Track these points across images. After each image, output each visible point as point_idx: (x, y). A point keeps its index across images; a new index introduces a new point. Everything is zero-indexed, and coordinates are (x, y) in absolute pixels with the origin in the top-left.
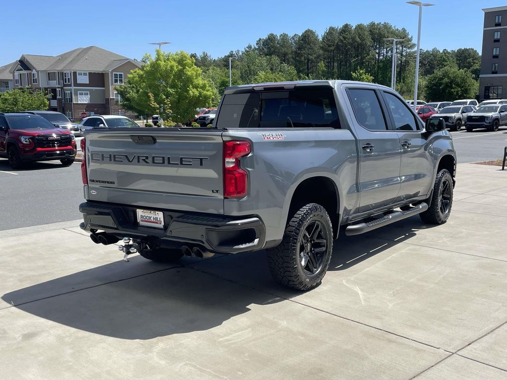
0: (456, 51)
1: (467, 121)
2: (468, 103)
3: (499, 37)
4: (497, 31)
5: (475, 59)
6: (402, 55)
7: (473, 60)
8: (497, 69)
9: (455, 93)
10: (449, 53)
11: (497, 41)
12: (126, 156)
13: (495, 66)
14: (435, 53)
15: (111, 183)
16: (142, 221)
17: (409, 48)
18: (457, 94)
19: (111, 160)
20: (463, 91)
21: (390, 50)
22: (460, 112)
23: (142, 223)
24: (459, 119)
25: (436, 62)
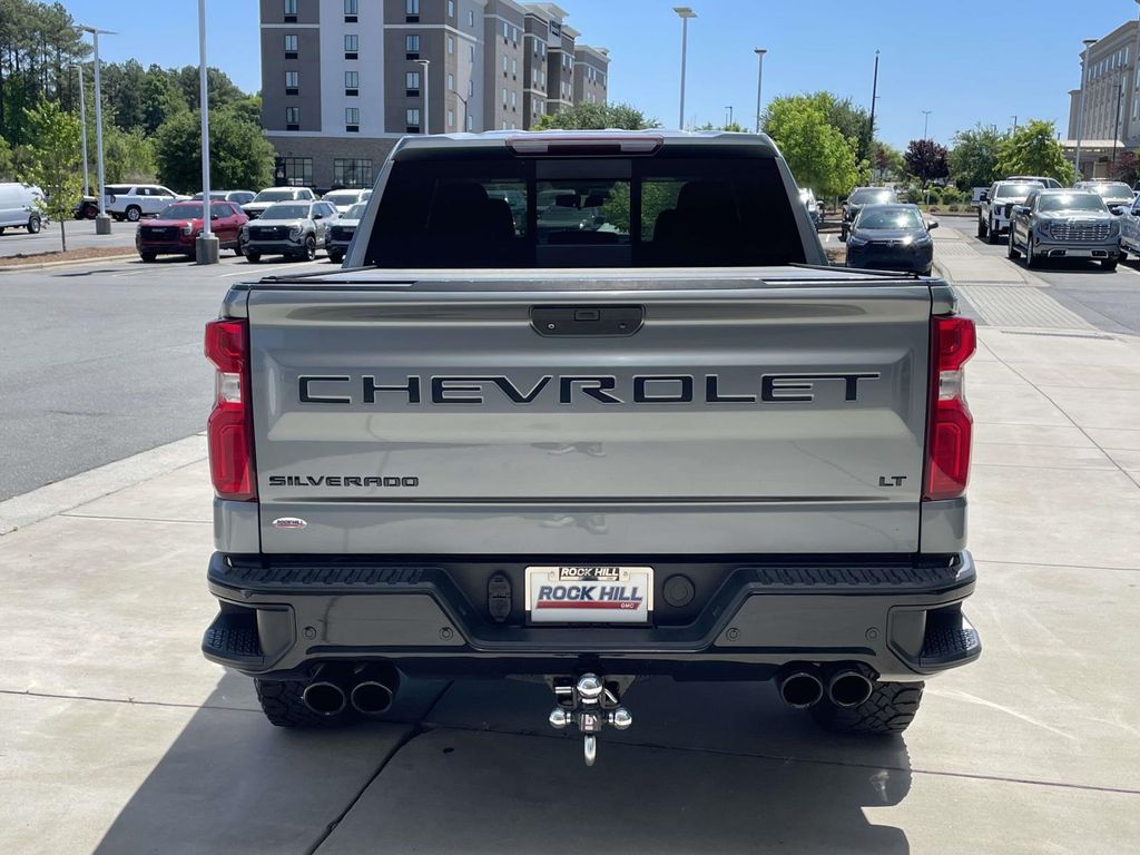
0: (180, 71)
1: (332, 239)
2: (296, 196)
3: (295, 48)
4: (291, 33)
5: (225, 94)
6: (59, 70)
7: (220, 96)
8: (297, 120)
9: (229, 172)
10: (165, 75)
11: (291, 56)
12: (502, 383)
13: (293, 112)
14: (132, 72)
15: (404, 482)
16: (541, 606)
17: (76, 54)
18: (234, 173)
19: (414, 397)
20: (247, 166)
21: (28, 54)
22: (309, 216)
23: (539, 615)
24: (311, 234)
25: (137, 94)
